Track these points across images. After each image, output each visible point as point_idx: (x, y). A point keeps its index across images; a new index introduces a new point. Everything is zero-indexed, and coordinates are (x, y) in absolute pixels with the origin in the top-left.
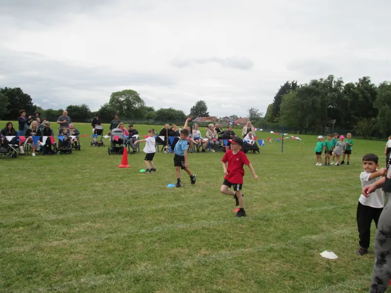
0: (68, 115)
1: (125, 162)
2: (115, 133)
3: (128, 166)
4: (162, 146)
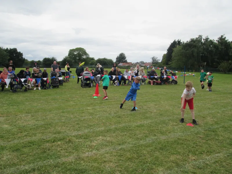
3: (99, 95)
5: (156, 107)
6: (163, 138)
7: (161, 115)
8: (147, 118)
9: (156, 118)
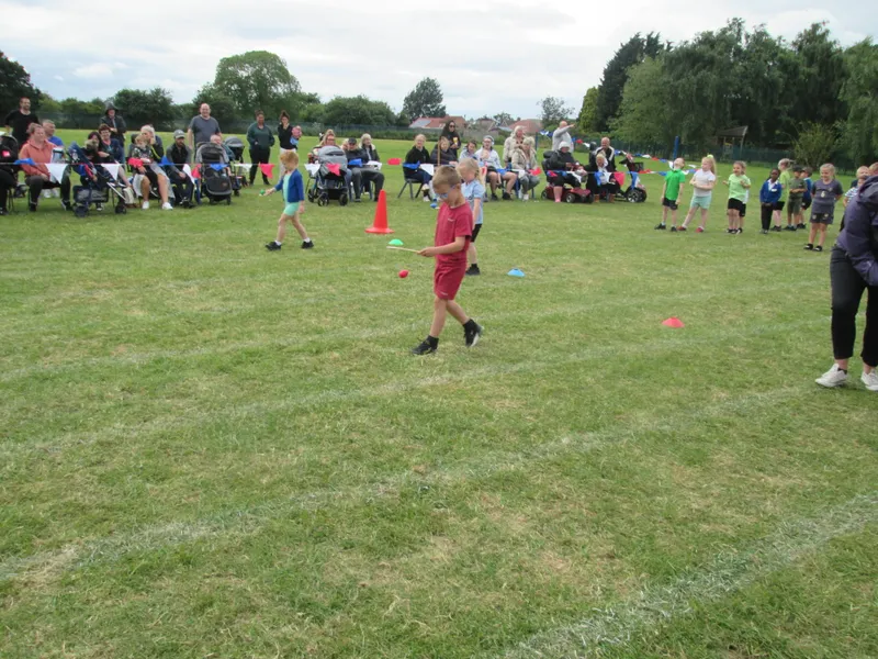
0: (211, 115)
1: (381, 222)
2: (328, 158)
3: (388, 230)
4: (419, 185)
5: (591, 269)
6: (631, 349)
7: (611, 293)
8: (569, 299)
9: (597, 301)
